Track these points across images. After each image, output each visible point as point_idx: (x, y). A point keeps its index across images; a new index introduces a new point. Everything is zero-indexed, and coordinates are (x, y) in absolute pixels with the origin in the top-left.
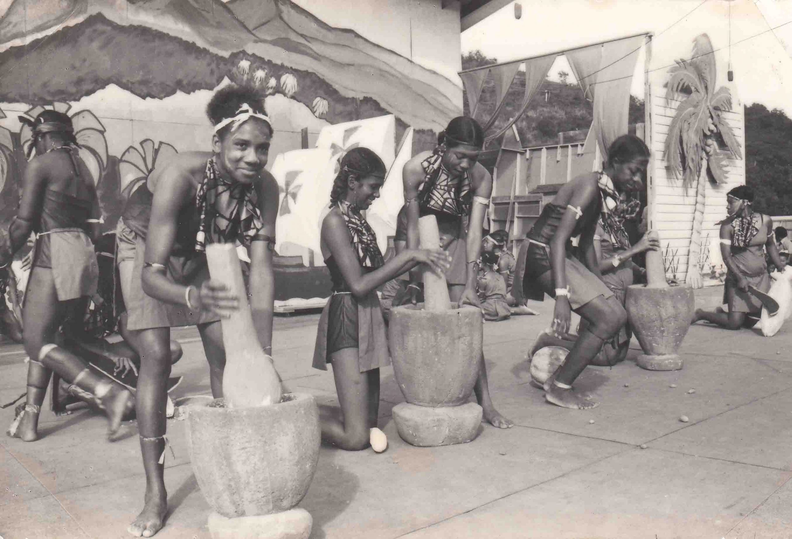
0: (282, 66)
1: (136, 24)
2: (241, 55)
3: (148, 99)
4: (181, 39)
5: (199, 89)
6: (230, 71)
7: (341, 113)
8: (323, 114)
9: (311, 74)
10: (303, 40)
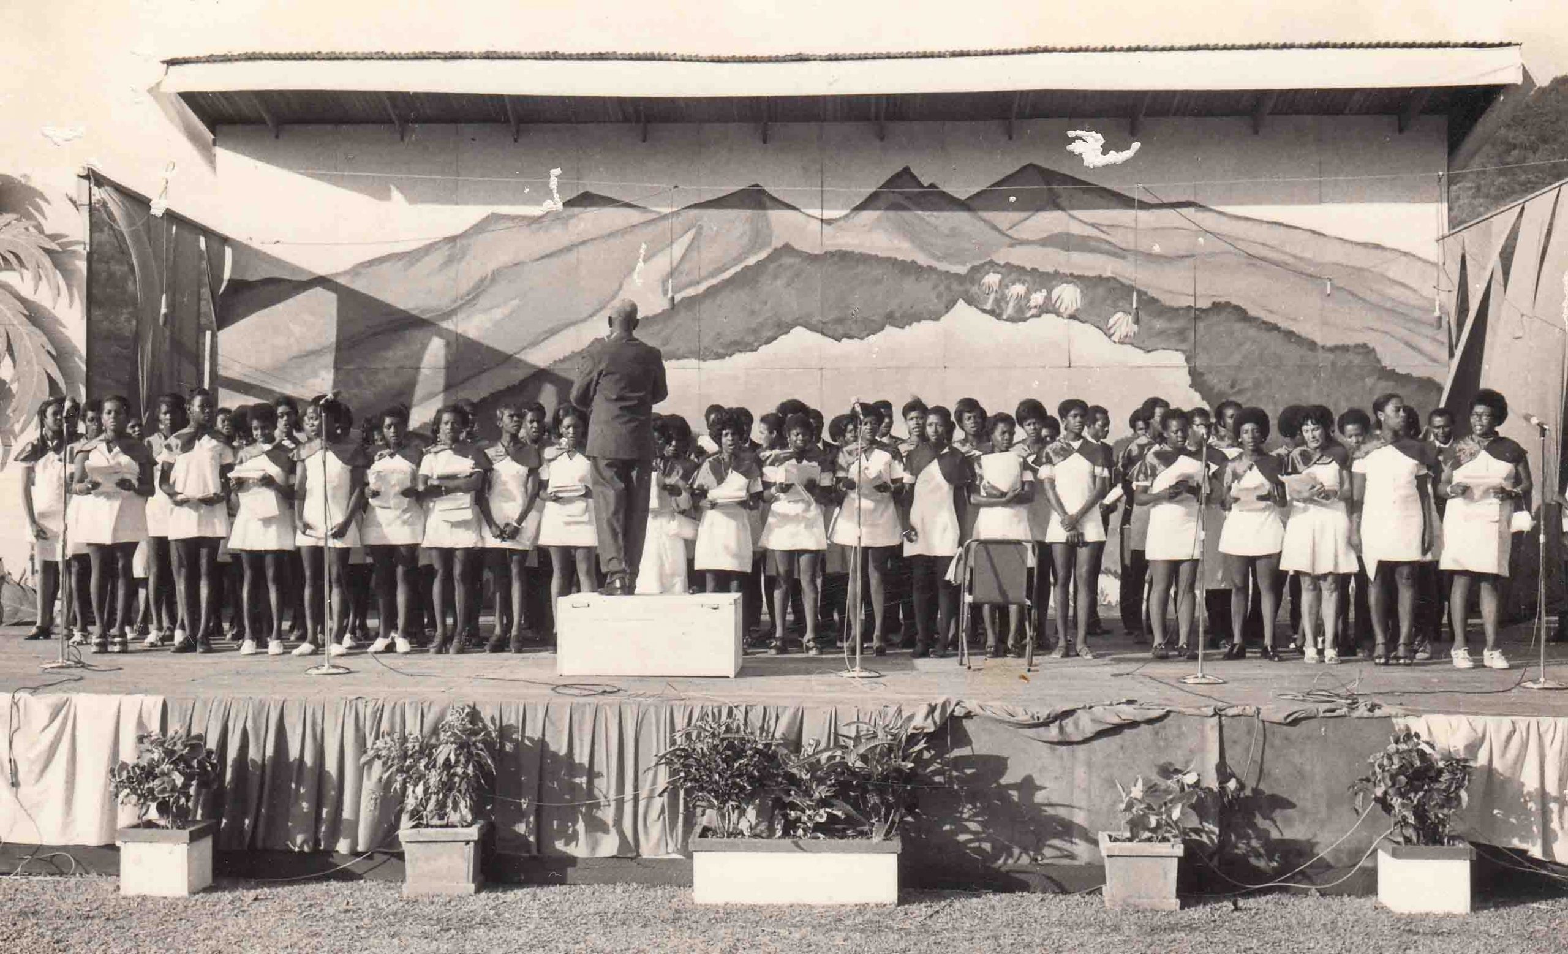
0: (1057, 273)
1: (833, 249)
2: (987, 267)
3: (844, 340)
4: (896, 259)
5: (919, 321)
6: (967, 292)
7: (1162, 332)
8: (1126, 336)
9: (1108, 279)
10: (1094, 232)
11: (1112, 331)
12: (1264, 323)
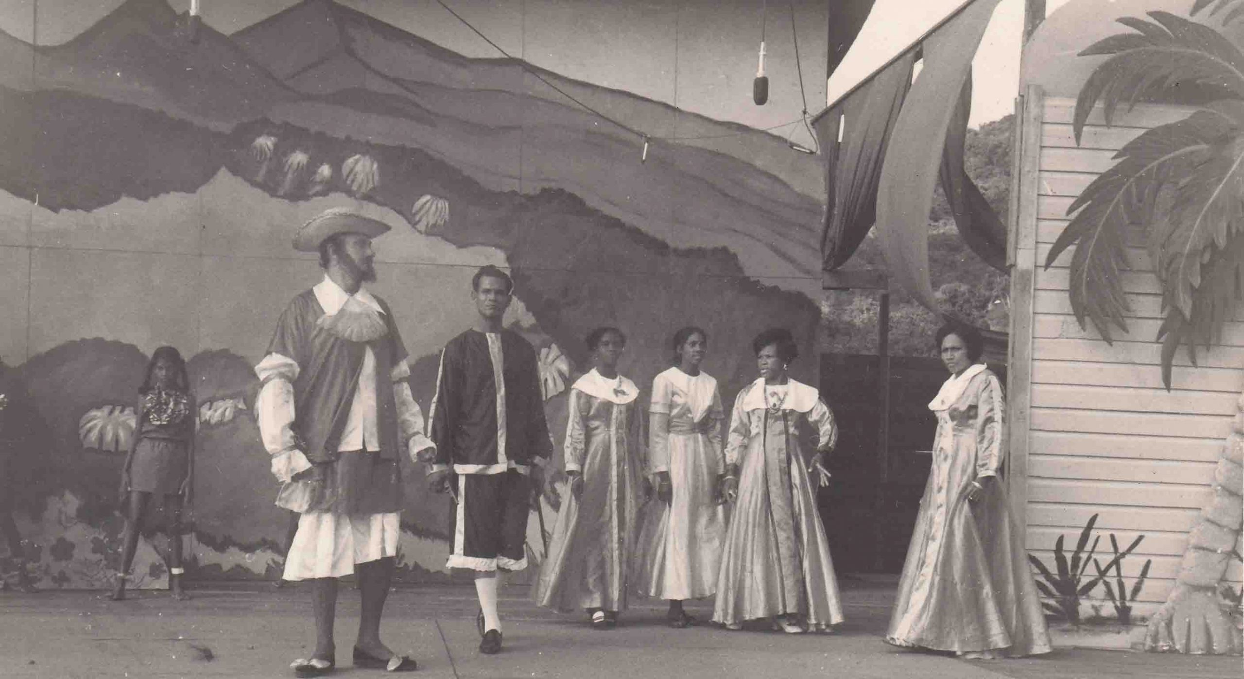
0: (349, 139)
1: (49, 87)
2: (259, 126)
3: (64, 211)
4: (137, 107)
5: (167, 192)
6: (232, 157)
7: (480, 223)
8: (434, 225)
9: (414, 151)
10: (395, 90)
11: (417, 218)
12: (605, 217)
